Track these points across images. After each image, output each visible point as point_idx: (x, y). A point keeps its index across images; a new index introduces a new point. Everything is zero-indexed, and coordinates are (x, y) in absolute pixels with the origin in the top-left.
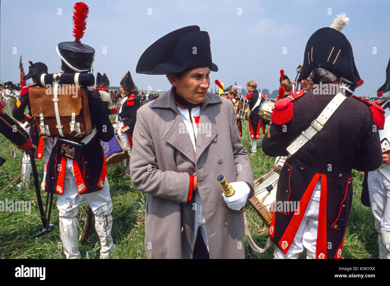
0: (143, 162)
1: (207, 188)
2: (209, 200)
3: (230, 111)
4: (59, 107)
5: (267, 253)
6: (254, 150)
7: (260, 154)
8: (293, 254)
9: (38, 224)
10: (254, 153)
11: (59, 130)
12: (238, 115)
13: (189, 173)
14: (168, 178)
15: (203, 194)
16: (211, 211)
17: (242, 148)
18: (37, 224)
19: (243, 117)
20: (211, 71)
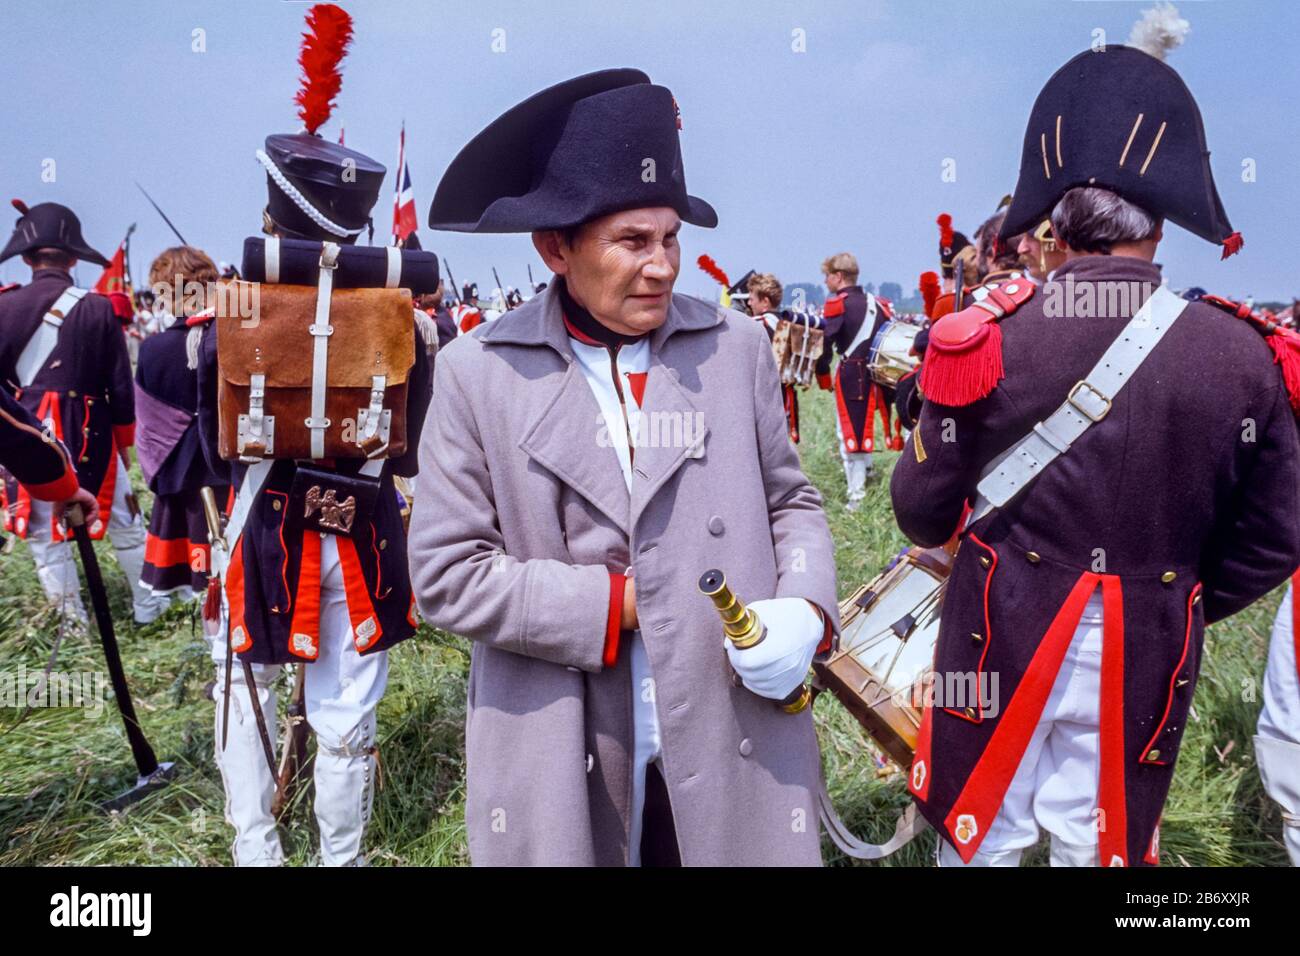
0: (454, 527)
1: (668, 620)
2: (675, 662)
3: (757, 357)
4: (329, 357)
5: (912, 848)
6: (857, 492)
7: (879, 505)
8: (1002, 850)
9: (122, 762)
10: (858, 501)
11: (313, 433)
12: (787, 373)
13: (610, 567)
14: (534, 583)
15: (656, 639)
16: (682, 700)
17: (800, 485)
18: (117, 762)
19: (802, 377)
20: (683, 222)
